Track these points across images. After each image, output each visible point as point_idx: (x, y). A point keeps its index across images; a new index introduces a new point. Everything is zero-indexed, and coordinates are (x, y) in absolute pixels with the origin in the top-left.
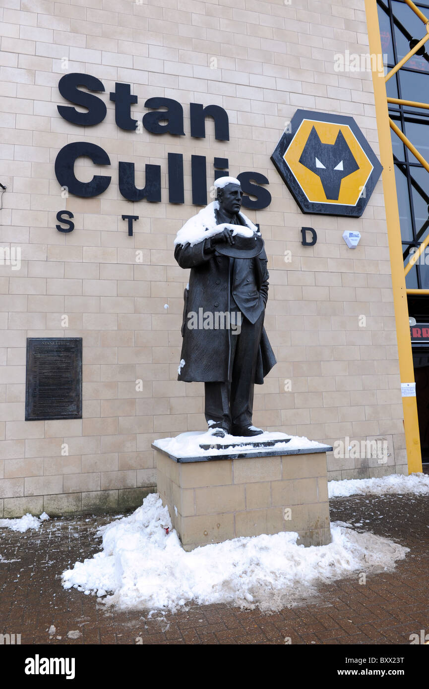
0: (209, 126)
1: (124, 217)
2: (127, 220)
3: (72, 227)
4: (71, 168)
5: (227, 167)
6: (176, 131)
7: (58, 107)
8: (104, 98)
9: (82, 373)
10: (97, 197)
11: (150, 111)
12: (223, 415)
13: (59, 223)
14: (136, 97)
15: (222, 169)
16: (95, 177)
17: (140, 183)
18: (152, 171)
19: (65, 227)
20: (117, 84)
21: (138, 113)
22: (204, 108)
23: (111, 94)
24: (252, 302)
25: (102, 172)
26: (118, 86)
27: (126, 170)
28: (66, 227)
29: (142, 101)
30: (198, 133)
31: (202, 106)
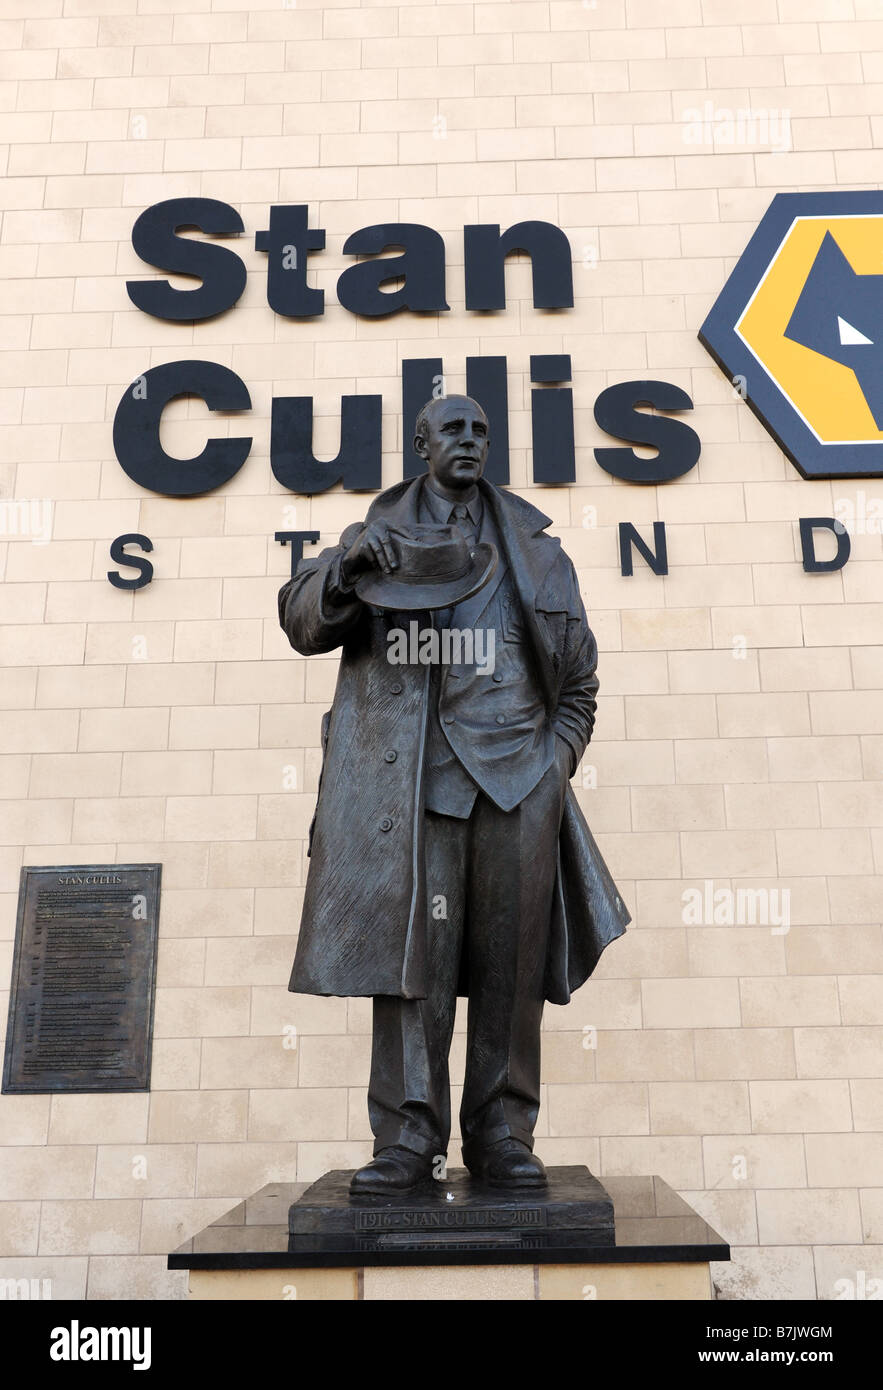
0: (519, 275)
1: (281, 537)
2: (289, 543)
3: (147, 571)
4: (152, 426)
5: (568, 377)
6: (427, 302)
7: (130, 285)
8: (243, 247)
9: (155, 962)
10: (218, 494)
11: (359, 262)
12: (403, 1107)
13: (115, 567)
14: (322, 233)
15: (556, 383)
16: (211, 442)
17: (327, 445)
18: (361, 413)
19: (130, 574)
20: (274, 210)
21: (326, 273)
22: (502, 233)
23: (259, 234)
24: (506, 745)
25: (230, 428)
26: (277, 213)
27: (293, 416)
28: (132, 574)
29: (336, 241)
30: (486, 298)
31: (496, 227)
